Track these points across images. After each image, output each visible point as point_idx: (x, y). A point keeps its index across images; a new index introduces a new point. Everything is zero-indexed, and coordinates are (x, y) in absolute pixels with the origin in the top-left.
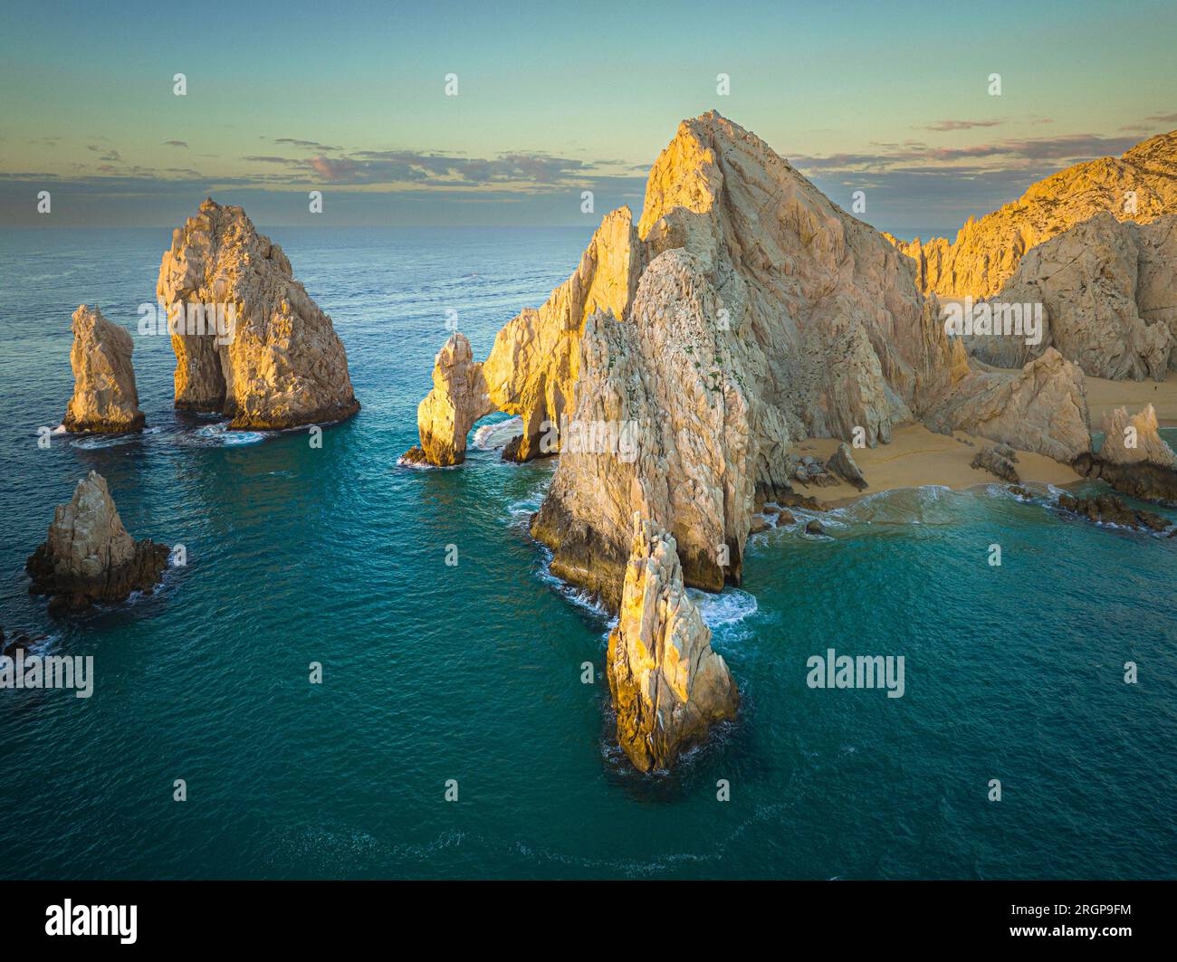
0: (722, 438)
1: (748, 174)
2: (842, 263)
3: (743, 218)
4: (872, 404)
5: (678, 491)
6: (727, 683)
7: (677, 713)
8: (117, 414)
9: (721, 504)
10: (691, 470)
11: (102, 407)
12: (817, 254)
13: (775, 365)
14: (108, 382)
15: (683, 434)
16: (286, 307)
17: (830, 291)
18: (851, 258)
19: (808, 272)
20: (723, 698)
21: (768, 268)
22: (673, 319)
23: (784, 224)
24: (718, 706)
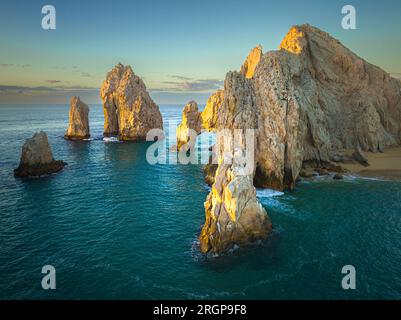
0: (285, 120)
1: (320, 45)
2: (362, 78)
3: (317, 61)
4: (375, 133)
5: (262, 144)
6: (263, 218)
7: (229, 226)
8: (81, 133)
9: (283, 151)
10: (269, 134)
11: (76, 130)
12: (351, 75)
13: (329, 119)
14: (79, 122)
15: (267, 119)
16: (140, 98)
17: (356, 90)
18: (367, 76)
19: (346, 82)
20: (259, 225)
21: (327, 80)
22: (267, 74)
23: (336, 63)
24: (255, 228)
